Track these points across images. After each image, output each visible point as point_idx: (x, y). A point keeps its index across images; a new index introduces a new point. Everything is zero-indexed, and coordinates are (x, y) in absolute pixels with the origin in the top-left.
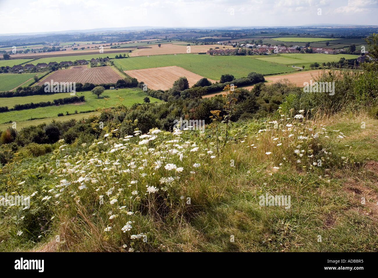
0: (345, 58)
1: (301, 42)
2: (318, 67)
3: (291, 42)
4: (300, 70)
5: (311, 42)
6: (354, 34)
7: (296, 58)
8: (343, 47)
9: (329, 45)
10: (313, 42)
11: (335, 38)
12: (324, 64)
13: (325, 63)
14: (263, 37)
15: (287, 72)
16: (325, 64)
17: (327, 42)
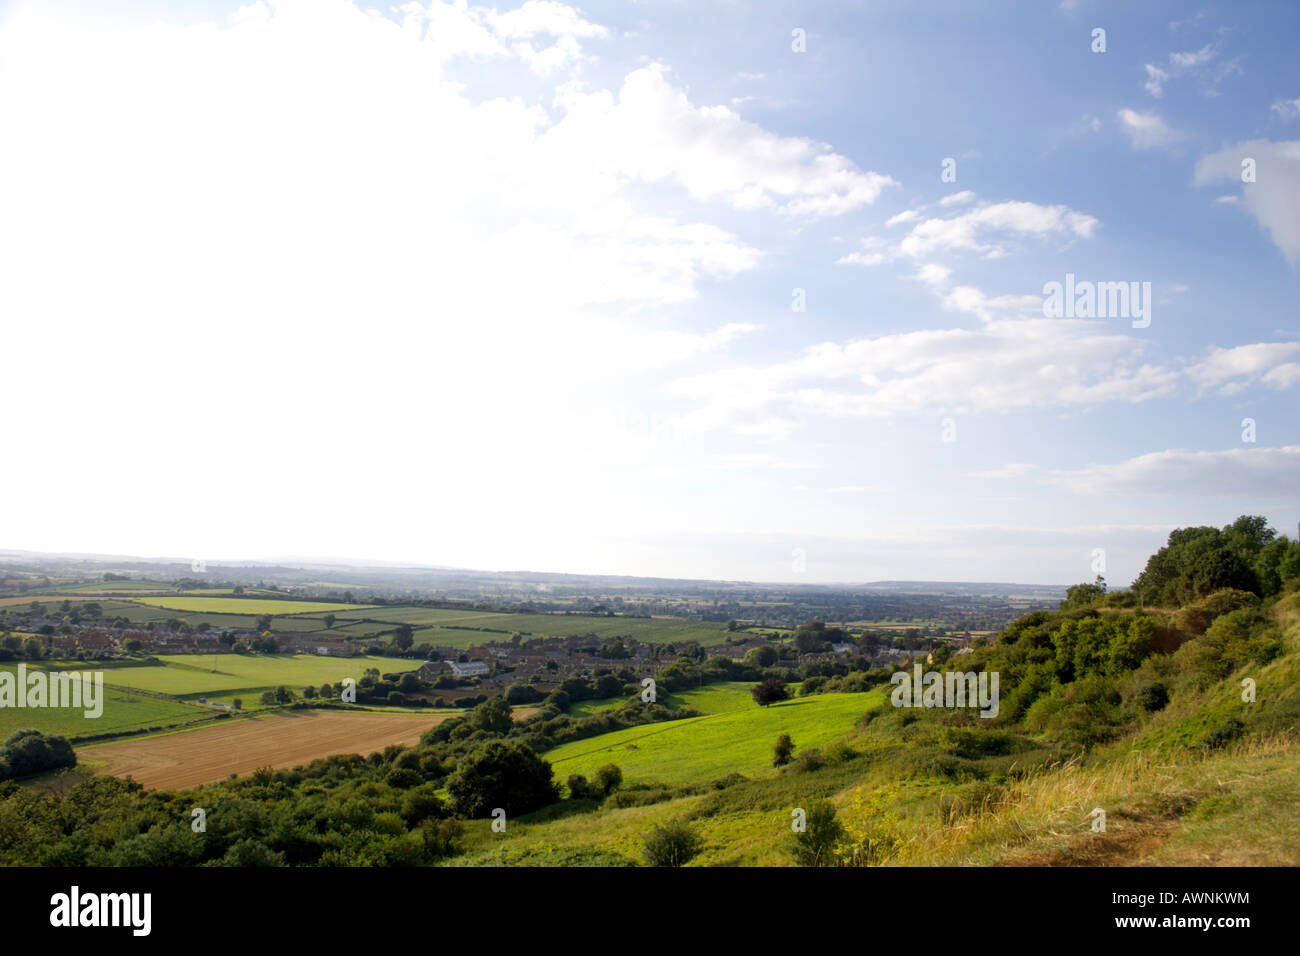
0: (378, 668)
1: (243, 615)
2: (289, 701)
3: (208, 613)
4: (226, 716)
5: (278, 616)
6: (416, 591)
7: (214, 672)
8: (376, 632)
9: (336, 624)
10: (282, 616)
11: (355, 602)
12: (310, 692)
13: (312, 688)
14: (110, 592)
15: (175, 723)
16: (315, 691)
17: (326, 615)
